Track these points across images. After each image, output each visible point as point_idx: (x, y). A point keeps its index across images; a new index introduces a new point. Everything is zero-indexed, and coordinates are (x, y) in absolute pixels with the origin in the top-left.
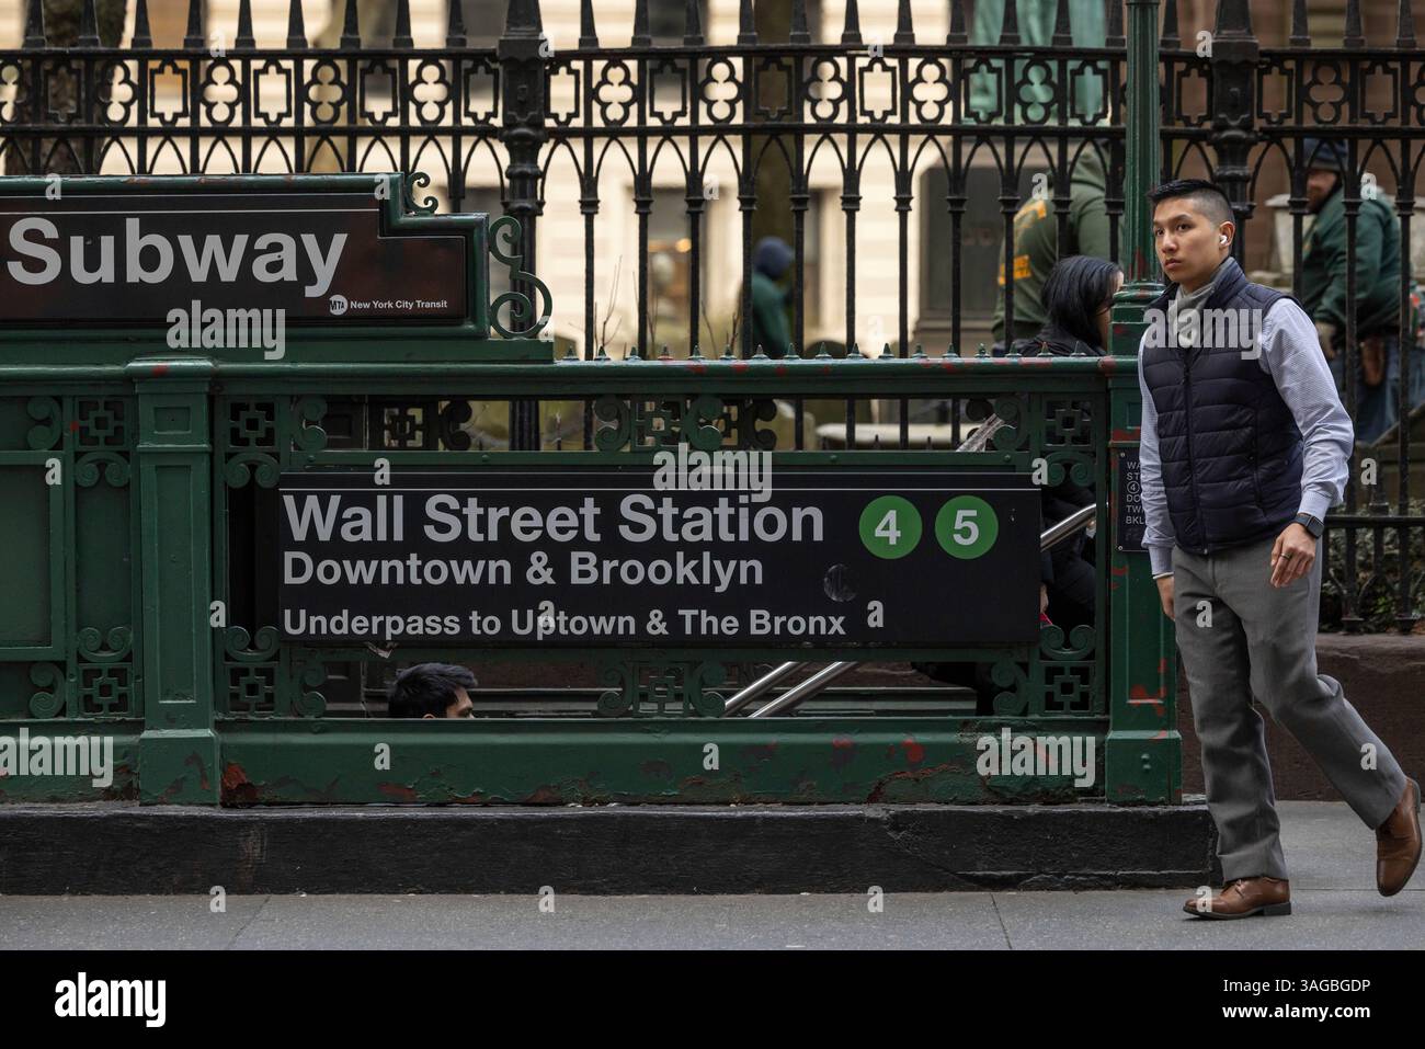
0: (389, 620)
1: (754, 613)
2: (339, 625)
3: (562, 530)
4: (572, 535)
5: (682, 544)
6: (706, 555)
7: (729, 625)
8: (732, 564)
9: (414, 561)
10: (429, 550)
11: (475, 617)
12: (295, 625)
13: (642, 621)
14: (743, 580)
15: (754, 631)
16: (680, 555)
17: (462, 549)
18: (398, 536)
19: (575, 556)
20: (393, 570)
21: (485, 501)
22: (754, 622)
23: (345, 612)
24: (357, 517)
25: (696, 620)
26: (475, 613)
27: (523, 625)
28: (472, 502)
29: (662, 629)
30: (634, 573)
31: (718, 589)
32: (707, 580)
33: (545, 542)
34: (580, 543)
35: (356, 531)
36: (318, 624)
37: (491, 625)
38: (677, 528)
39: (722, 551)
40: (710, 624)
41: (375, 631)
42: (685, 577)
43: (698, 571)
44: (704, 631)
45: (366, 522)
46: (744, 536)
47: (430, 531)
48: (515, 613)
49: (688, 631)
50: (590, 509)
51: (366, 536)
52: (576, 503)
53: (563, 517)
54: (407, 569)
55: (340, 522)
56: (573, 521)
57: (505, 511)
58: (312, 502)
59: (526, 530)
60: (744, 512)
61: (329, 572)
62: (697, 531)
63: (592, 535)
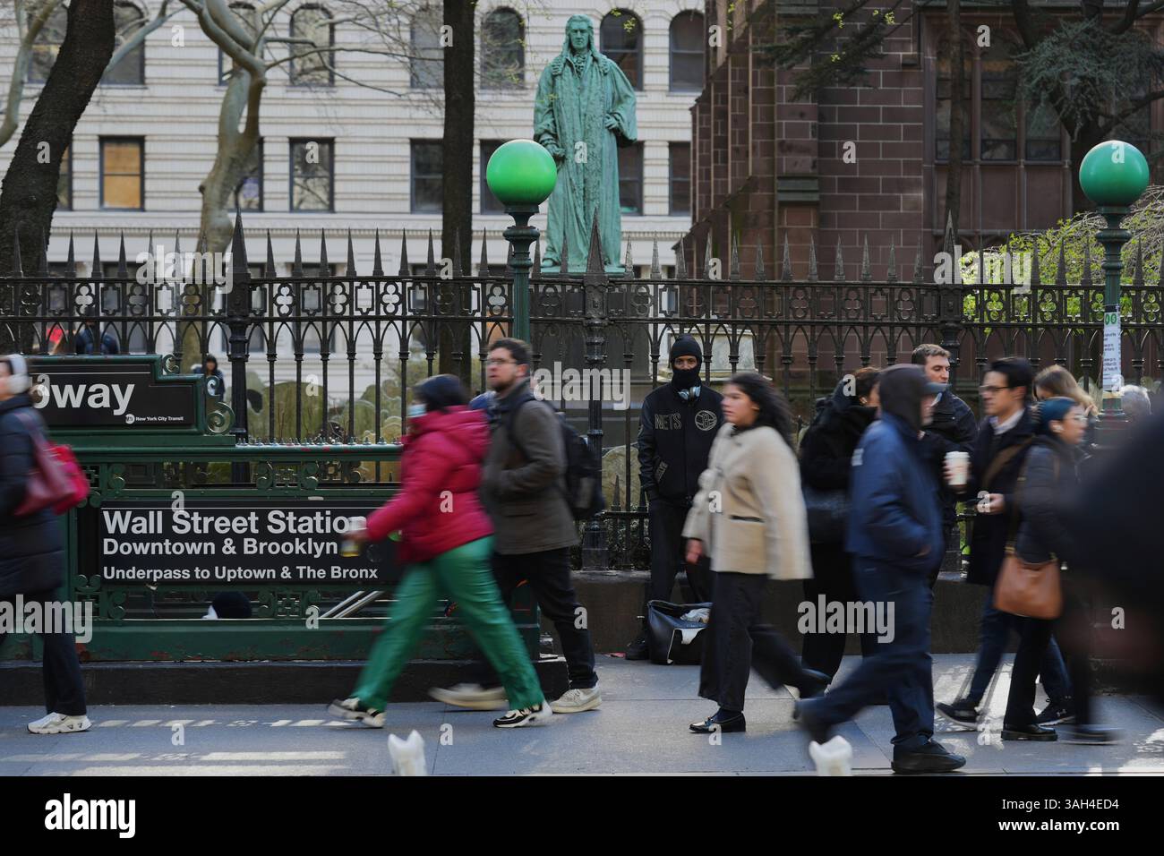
0: (155, 572)
1: (333, 568)
2: (131, 574)
3: (240, 528)
4: (244, 530)
5: (298, 535)
6: (310, 540)
7: (321, 574)
8: (323, 544)
9: (167, 543)
10: (175, 538)
11: (197, 570)
12: (109, 574)
13: (279, 572)
14: (328, 552)
15: (333, 576)
16: (297, 540)
17: (191, 537)
18: (160, 531)
19: (246, 540)
20: (157, 547)
21: (202, 514)
22: (333, 572)
23: (134, 568)
24: (140, 522)
25: (305, 571)
26: (197, 568)
27: (220, 574)
28: (196, 514)
29: (288, 576)
30: (275, 548)
31: (315, 556)
32: (310, 552)
33: (231, 534)
34: (249, 534)
35: (139, 528)
36: (121, 573)
37: (205, 574)
38: (295, 527)
39: (318, 538)
40: (312, 573)
41: (148, 577)
42: (300, 551)
43: (306, 547)
44: (309, 577)
45: (144, 524)
46: (328, 531)
47: (175, 528)
48: (217, 568)
49: (301, 576)
50: (253, 518)
51: (144, 531)
52: (246, 515)
53: (240, 522)
54: (164, 547)
55: (131, 524)
56: (245, 523)
57: (212, 519)
58: (117, 515)
59: (222, 528)
60: (328, 519)
61: (126, 549)
62: (305, 528)
63: (254, 530)
